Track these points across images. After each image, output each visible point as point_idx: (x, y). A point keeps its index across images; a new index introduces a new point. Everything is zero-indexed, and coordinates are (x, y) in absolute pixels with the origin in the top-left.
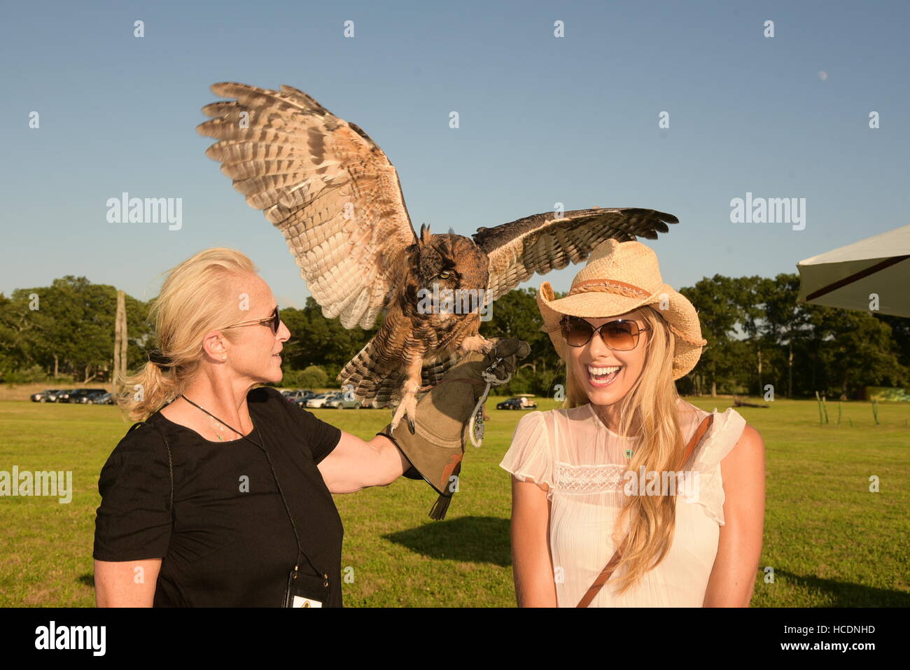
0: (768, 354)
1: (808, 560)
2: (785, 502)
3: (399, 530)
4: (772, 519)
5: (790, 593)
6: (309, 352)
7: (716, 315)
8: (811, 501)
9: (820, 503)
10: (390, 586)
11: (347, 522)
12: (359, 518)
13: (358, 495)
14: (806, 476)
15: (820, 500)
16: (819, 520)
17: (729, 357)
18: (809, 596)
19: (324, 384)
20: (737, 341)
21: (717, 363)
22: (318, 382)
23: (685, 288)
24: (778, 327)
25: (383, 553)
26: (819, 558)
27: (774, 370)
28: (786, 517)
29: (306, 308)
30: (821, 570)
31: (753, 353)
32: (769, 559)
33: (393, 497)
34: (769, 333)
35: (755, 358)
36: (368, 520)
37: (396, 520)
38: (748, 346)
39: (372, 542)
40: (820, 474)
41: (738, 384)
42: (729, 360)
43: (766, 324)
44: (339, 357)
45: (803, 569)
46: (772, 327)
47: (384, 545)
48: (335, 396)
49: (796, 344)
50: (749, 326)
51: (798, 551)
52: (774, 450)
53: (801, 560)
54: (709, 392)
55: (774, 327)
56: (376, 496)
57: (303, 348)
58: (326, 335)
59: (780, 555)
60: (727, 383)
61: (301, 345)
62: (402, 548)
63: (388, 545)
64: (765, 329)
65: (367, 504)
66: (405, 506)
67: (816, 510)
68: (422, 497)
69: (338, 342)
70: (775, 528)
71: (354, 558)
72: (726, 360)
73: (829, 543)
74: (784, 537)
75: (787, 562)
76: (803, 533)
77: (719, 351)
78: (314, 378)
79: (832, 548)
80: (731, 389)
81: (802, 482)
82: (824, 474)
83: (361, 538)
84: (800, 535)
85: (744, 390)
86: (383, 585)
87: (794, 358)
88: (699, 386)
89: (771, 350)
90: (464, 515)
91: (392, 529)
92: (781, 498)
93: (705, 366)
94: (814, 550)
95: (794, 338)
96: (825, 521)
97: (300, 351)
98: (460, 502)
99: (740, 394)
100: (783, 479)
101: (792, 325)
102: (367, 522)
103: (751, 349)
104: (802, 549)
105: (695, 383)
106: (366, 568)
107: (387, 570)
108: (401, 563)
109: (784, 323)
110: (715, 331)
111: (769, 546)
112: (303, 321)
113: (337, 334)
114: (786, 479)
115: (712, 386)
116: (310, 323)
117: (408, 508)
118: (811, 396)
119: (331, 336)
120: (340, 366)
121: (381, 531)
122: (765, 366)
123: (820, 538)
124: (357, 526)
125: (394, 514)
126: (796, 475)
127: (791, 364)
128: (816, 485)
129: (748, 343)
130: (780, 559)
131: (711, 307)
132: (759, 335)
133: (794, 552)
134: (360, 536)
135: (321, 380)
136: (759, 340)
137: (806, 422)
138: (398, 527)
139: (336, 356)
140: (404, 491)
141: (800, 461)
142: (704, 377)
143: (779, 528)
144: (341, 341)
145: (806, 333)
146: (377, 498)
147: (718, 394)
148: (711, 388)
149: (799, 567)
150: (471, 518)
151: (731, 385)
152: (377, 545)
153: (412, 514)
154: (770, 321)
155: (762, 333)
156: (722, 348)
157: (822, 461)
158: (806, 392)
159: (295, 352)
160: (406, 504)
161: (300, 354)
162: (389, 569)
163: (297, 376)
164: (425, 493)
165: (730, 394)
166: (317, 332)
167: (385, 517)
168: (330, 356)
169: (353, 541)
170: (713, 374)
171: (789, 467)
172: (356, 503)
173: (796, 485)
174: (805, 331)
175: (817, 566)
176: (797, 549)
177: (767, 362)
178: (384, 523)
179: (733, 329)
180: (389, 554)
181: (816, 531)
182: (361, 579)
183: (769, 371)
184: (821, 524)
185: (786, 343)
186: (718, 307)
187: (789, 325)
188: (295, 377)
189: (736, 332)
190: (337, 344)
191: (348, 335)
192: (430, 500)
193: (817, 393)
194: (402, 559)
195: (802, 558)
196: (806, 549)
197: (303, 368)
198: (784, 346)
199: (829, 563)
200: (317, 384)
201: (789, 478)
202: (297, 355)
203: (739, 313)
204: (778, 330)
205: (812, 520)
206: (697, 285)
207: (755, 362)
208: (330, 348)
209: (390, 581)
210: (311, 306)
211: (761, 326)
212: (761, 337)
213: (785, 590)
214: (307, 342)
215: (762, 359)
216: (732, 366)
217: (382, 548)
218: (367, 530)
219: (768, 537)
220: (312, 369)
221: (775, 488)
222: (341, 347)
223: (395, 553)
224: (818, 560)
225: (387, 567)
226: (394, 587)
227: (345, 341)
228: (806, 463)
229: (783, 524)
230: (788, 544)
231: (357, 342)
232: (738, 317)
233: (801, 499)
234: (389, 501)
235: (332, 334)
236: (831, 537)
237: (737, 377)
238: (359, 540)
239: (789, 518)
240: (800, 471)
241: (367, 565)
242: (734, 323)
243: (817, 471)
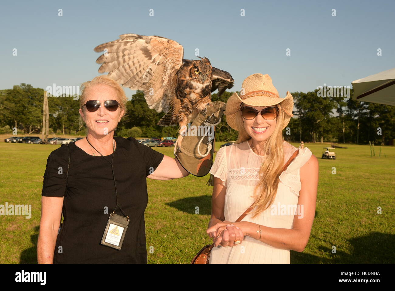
0: (348, 124)
1: (358, 216)
2: (350, 191)
3: (173, 201)
4: (343, 198)
5: (348, 230)
6: (133, 121)
7: (324, 105)
8: (362, 190)
9: (366, 192)
10: (169, 225)
11: (150, 197)
12: (155, 196)
13: (155, 185)
14: (361, 180)
15: (366, 190)
16: (365, 199)
17: (330, 125)
18: (357, 232)
19: (140, 135)
20: (334, 117)
21: (324, 127)
22: (137, 134)
23: (310, 92)
24: (353, 111)
25: (166, 211)
26: (363, 215)
27: (350, 131)
28: (350, 197)
29: (132, 100)
30: (363, 221)
31: (341, 123)
32: (340, 216)
33: (171, 186)
34: (348, 114)
35: (342, 125)
36: (160, 196)
37: (172, 197)
38: (339, 119)
39: (161, 206)
40: (368, 179)
41: (333, 137)
42: (330, 126)
43: (347, 109)
44: (147, 123)
45: (355, 220)
46: (350, 111)
47: (167, 207)
48: (145, 141)
49: (361, 118)
50: (339, 111)
51: (353, 212)
52: (347, 168)
53: (355, 216)
54: (320, 141)
55: (351, 110)
56: (163, 186)
57: (131, 119)
58: (141, 112)
59: (346, 214)
60: (328, 137)
61: (130, 117)
62: (174, 209)
63: (168, 207)
64: (346, 112)
65: (159, 189)
66: (177, 191)
67: (364, 194)
68: (184, 186)
69: (147, 116)
70: (344, 202)
71: (153, 213)
72: (328, 126)
73: (368, 209)
74: (348, 206)
75: (348, 217)
76: (356, 205)
77: (325, 122)
78: (136, 133)
79: (369, 211)
80: (330, 140)
81: (359, 182)
82: (369, 179)
83: (156, 204)
84: (356, 206)
85: (336, 140)
86: (166, 224)
87: (360, 125)
88: (315, 138)
89: (349, 122)
90: (203, 195)
91: (170, 201)
92: (348, 189)
93: (318, 129)
94: (361, 212)
95: (360, 116)
96: (367, 199)
97: (129, 120)
98: (201, 189)
99: (334, 142)
100: (350, 180)
101: (360, 110)
102: (159, 197)
103: (340, 121)
104: (355, 212)
105: (313, 137)
106: (158, 217)
107: (168, 218)
108: (174, 215)
109: (356, 109)
110: (323, 113)
111: (341, 210)
112: (130, 106)
113: (147, 112)
114: (351, 181)
115: (321, 138)
116: (134, 107)
117: (178, 192)
118: (367, 143)
119: (143, 113)
120: (147, 127)
121: (165, 201)
122: (346, 129)
123: (364, 207)
124: (154, 199)
125: (172, 194)
126: (356, 179)
127: (358, 128)
128: (365, 184)
129: (338, 118)
130: (345, 216)
131: (321, 101)
132: (344, 114)
133: (352, 213)
134: (156, 203)
135: (139, 133)
136: (344, 117)
137: (364, 155)
138: (173, 200)
139: (146, 122)
140: (176, 184)
141: (359, 173)
142: (317, 134)
143: (346, 202)
144: (148, 115)
145: (365, 113)
146: (164, 187)
147: (324, 142)
148: (321, 139)
149: (354, 219)
150: (206, 196)
151: (330, 138)
152: (163, 207)
153: (179, 194)
154: (349, 108)
155: (345, 113)
156: (326, 121)
157: (369, 173)
158: (365, 141)
159: (127, 120)
160: (177, 189)
161: (129, 121)
162: (169, 218)
163: (128, 132)
164: (186, 185)
165: (329, 142)
166: (137, 111)
167: (167, 195)
168: (143, 123)
169: (152, 206)
170: (322, 133)
171: (353, 175)
172: (154, 189)
173: (356, 184)
174: (366, 113)
175: (362, 219)
176: (353, 211)
177: (347, 127)
178: (167, 198)
179: (332, 112)
180: (169, 211)
181: (363, 204)
182: (156, 222)
183: (348, 131)
184: (365, 201)
185: (356, 118)
186: (325, 101)
187: (358, 110)
188: (127, 132)
189: (333, 113)
190: (146, 117)
191: (152, 112)
192: (188, 188)
193: (370, 142)
194: (175, 214)
195: (356, 215)
196: (358, 211)
197: (130, 128)
198: (356, 120)
199: (367, 218)
200: (137, 135)
201: (353, 180)
202: (128, 122)
203: (335, 104)
204: (353, 112)
205: (361, 199)
206: (315, 91)
207: (342, 127)
208: (143, 119)
209: (169, 223)
210: (134, 99)
211: (345, 110)
212: (345, 116)
213: (346, 229)
214: (133, 116)
215: (345, 126)
216: (331, 129)
217: (165, 209)
218: (159, 201)
219: (340, 206)
220: (135, 128)
221: (346, 184)
222: (148, 118)
223: (171, 211)
224: (362, 216)
225: (168, 217)
226: (170, 225)
227: (150, 116)
228: (361, 173)
229: (348, 200)
230: (350, 209)
231: (155, 116)
232: (334, 106)
233: (358, 190)
234: (169, 188)
235: (144, 112)
236: (369, 206)
237: (333, 134)
238: (156, 205)
239: (351, 198)
240: (359, 177)
241: (159, 216)
242: (332, 108)
243: (366, 177)
